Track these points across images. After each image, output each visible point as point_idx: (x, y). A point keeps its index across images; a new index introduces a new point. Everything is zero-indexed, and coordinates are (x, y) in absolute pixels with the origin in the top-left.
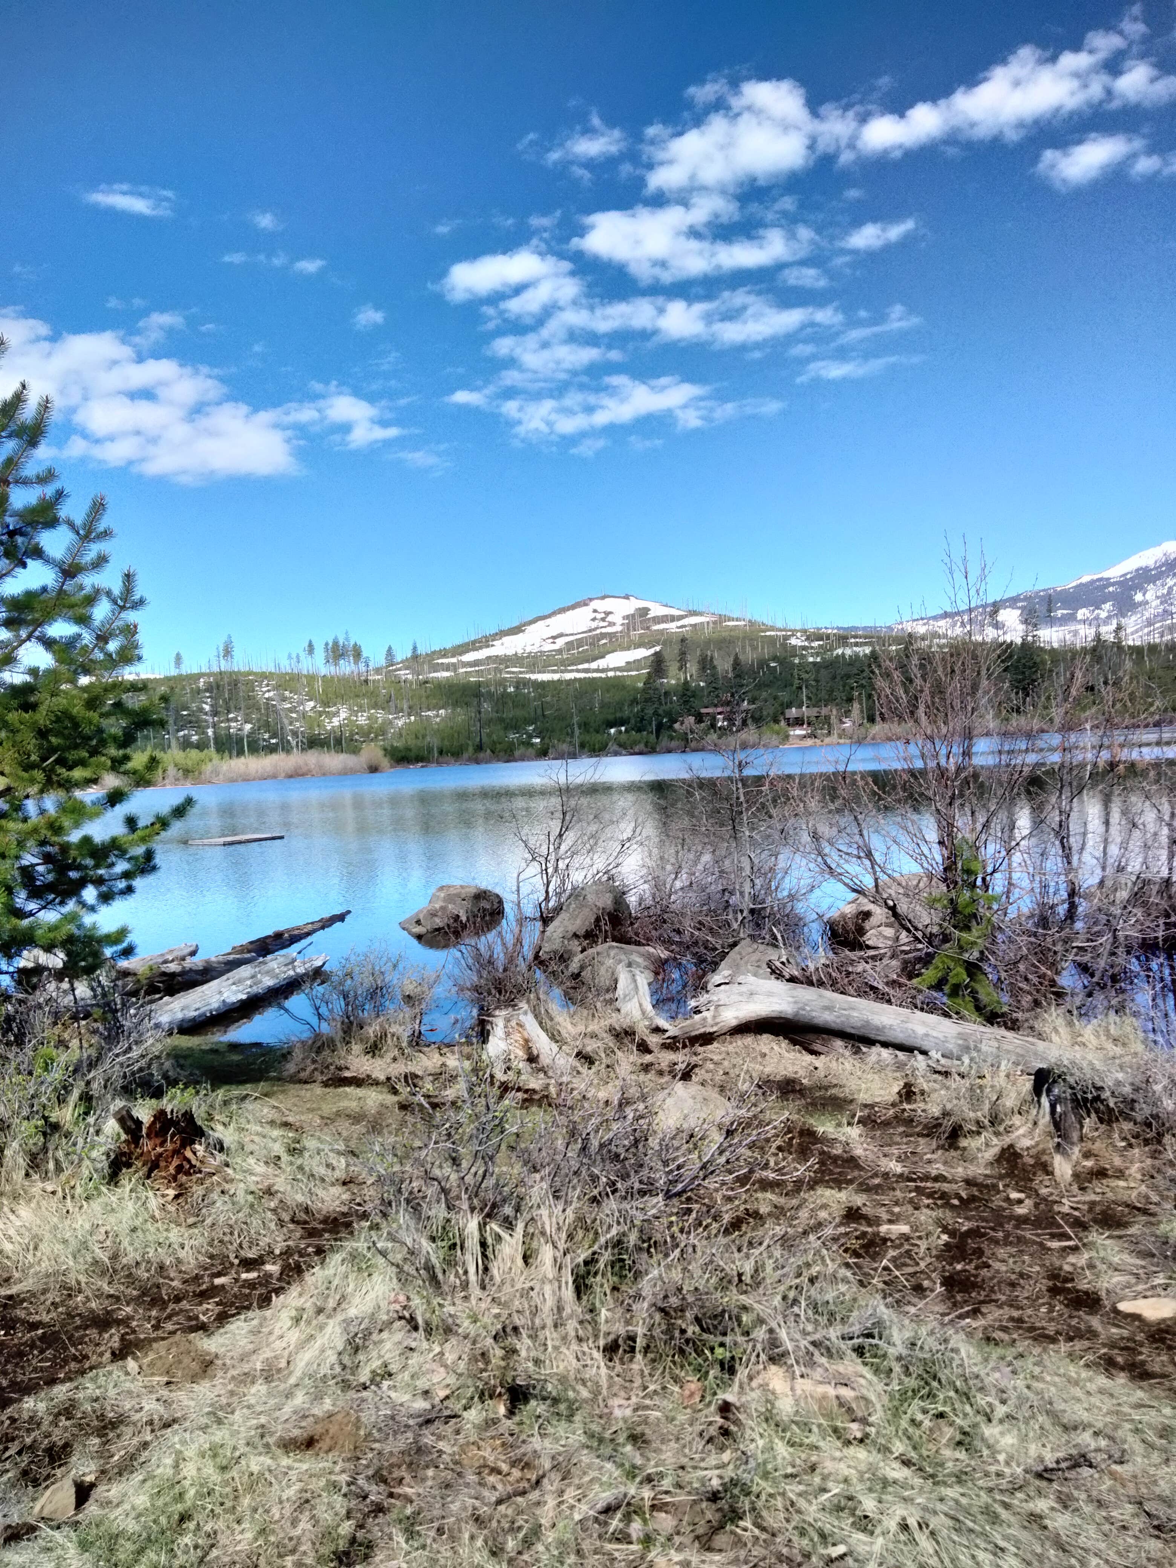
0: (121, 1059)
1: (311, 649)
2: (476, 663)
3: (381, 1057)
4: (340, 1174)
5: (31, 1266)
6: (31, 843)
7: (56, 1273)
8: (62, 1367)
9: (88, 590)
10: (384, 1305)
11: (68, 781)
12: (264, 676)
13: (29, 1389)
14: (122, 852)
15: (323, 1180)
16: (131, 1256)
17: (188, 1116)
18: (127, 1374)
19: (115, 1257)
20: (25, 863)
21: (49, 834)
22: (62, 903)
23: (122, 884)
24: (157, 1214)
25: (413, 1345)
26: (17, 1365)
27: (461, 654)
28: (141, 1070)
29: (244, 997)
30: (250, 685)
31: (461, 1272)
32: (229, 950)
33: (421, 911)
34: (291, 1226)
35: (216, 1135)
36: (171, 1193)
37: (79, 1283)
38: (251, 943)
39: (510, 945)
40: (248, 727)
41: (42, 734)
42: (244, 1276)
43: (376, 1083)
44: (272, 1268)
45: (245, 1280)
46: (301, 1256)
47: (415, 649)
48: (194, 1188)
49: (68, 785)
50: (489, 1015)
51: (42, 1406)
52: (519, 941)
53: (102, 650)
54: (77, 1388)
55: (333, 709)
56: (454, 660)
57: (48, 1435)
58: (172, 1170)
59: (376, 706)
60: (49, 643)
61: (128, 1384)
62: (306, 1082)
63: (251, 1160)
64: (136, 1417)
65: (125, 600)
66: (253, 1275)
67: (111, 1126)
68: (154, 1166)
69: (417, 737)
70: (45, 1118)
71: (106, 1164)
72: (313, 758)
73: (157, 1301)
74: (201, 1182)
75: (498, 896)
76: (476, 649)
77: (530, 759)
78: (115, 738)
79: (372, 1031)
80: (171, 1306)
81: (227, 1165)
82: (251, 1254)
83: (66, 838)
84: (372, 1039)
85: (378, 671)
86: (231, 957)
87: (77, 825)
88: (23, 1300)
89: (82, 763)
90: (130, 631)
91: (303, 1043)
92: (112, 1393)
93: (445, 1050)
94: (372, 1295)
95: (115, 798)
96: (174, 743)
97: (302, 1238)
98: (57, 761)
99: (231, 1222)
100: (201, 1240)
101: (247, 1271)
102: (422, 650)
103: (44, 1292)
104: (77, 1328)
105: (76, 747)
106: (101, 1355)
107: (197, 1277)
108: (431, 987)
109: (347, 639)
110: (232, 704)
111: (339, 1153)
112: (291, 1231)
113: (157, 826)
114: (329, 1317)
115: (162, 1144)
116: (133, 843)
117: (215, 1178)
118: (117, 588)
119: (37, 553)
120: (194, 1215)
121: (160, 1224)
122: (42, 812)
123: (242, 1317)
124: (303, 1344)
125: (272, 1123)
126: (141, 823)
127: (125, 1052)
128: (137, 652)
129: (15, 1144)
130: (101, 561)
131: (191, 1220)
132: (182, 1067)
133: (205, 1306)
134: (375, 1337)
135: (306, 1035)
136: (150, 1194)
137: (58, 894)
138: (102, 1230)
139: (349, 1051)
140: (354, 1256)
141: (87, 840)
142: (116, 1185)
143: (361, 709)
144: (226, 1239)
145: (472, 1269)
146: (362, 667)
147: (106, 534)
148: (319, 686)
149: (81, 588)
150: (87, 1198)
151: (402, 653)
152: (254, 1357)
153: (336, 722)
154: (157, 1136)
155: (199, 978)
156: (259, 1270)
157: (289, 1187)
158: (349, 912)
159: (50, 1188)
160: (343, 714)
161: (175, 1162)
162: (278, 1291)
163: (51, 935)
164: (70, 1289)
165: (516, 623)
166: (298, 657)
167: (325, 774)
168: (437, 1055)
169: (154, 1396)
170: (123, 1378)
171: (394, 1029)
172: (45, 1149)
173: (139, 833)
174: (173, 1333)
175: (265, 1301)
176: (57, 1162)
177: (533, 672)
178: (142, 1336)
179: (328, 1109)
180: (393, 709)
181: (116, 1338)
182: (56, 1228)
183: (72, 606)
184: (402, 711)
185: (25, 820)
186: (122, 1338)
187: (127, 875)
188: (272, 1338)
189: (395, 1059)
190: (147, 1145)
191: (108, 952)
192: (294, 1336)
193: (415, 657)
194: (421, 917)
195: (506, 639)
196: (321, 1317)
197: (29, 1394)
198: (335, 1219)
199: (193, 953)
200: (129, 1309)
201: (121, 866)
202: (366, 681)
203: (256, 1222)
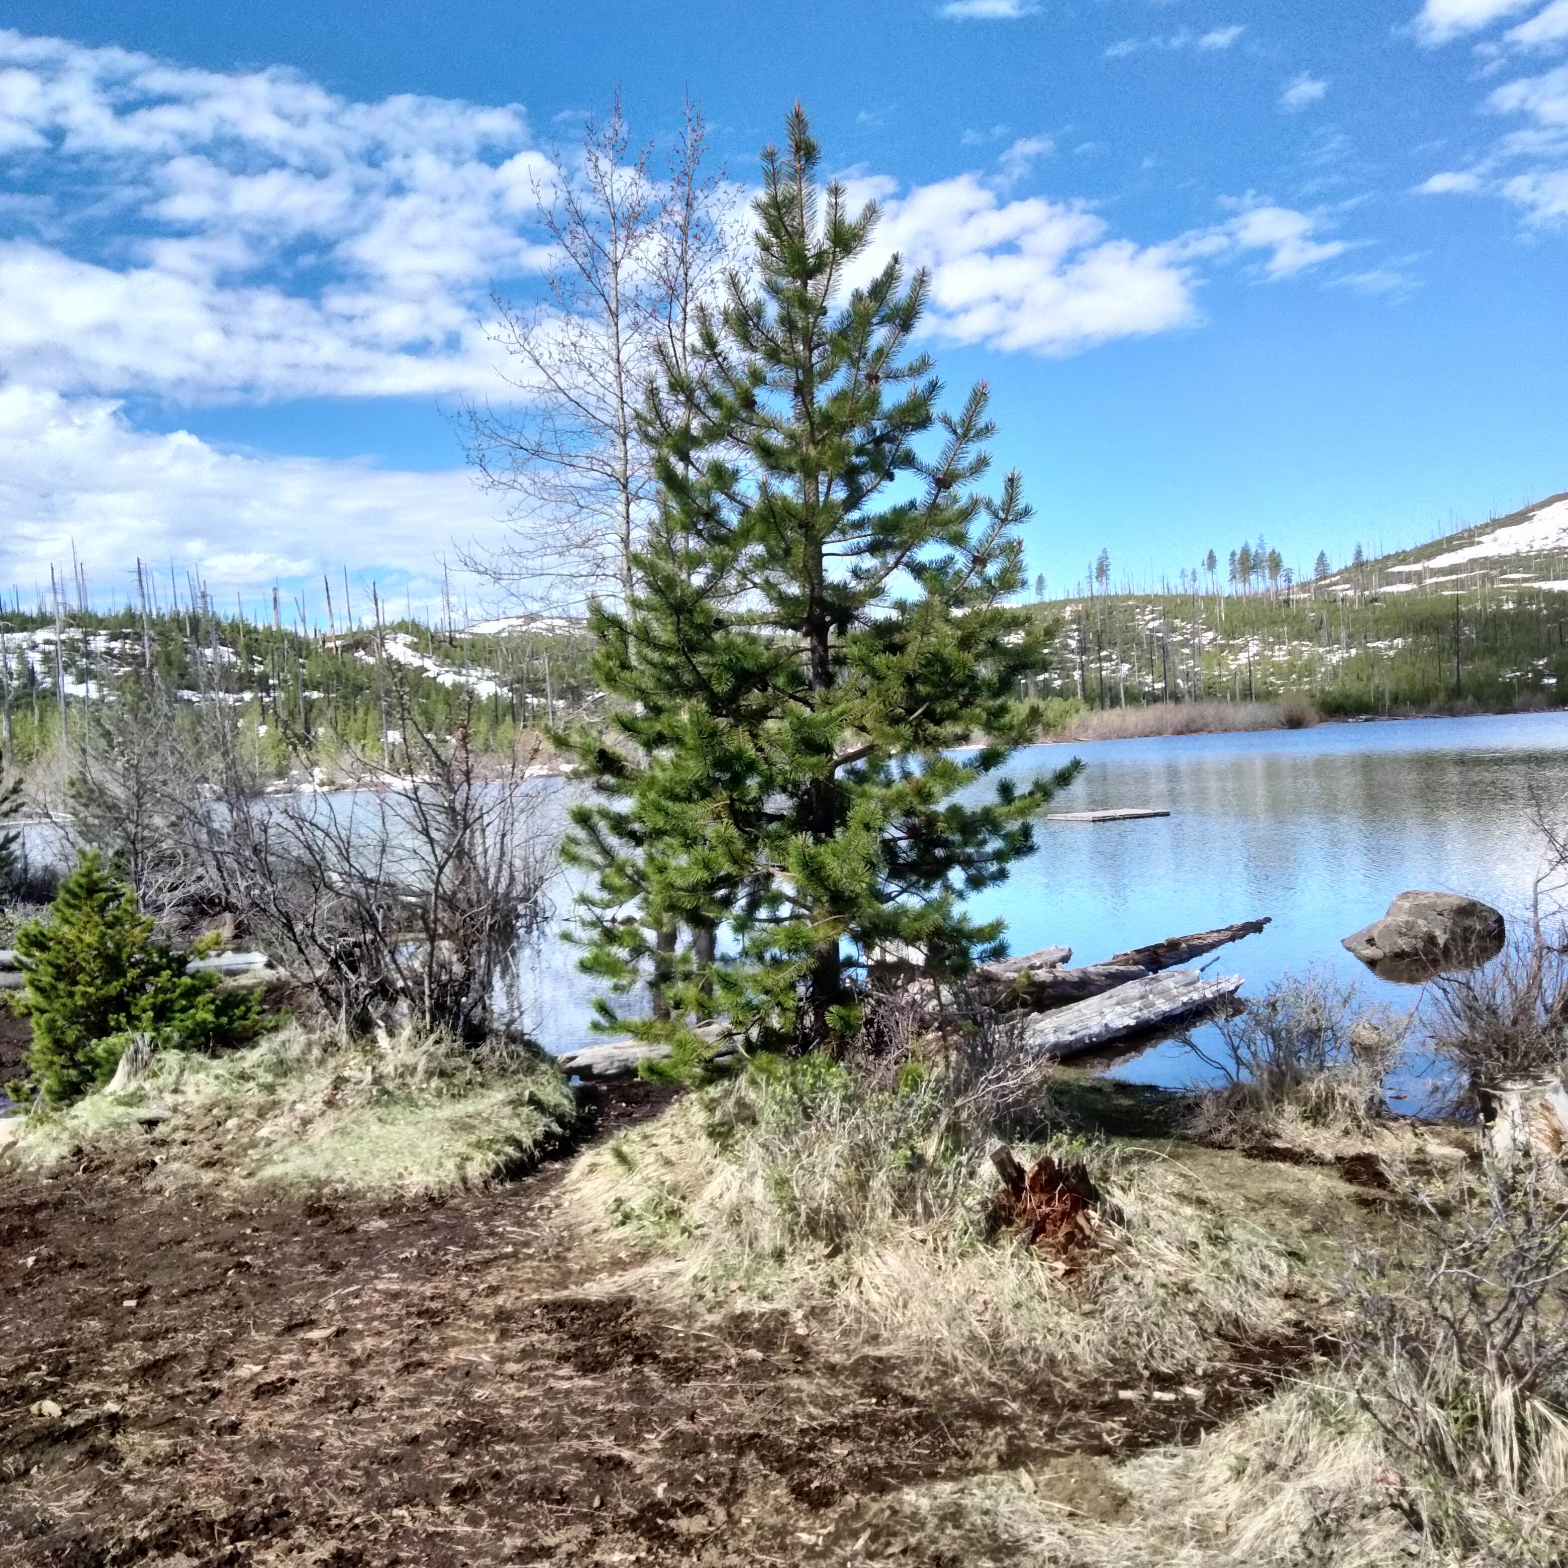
0: (992, 1087)
1: (1212, 561)
2: (1453, 569)
3: (1327, 1126)
4: (1280, 1281)
5: (901, 1327)
6: (895, 812)
7: (929, 1342)
8: (942, 1460)
9: (964, 501)
10: (1366, 1480)
11: (936, 738)
12: (1147, 600)
13: (908, 1478)
14: (995, 828)
15: (1257, 1287)
16: (1015, 1339)
17: (1081, 1172)
18: (1021, 1490)
19: (996, 1335)
20: (887, 836)
21: (915, 801)
22: (927, 887)
23: (993, 867)
24: (1045, 1290)
25: (1414, 1549)
26: (892, 1443)
27: (1429, 557)
28: (1017, 1102)
29: (1132, 1022)
30: (1130, 612)
31: (1487, 1459)
32: (1109, 959)
33: (1375, 926)
34: (1216, 1340)
35: (1115, 1201)
36: (1061, 1267)
37: (955, 1359)
38: (1138, 952)
39: (1522, 986)
40: (1125, 667)
41: (910, 680)
42: (1157, 1395)
43: (1320, 1162)
44: (1195, 1393)
45: (1159, 1401)
46: (1232, 1384)
47: (1359, 553)
48: (1090, 1267)
49: (934, 742)
50: (1496, 1087)
51: (925, 1503)
52: (1536, 980)
53: (980, 574)
54: (962, 1491)
55: (1239, 641)
56: (1418, 567)
57: (934, 1541)
58: (1061, 1236)
59: (1299, 635)
60: (918, 571)
61: (1022, 1503)
62: (1221, 1147)
63: (1160, 1243)
64: (1036, 1548)
65: (1007, 511)
66: (1168, 1396)
67: (988, 1169)
68: (1039, 1229)
69: (1359, 678)
70: (912, 1148)
71: (981, 1216)
72: (1209, 710)
73: (1046, 1403)
74: (1097, 1259)
75: (1492, 911)
76: (1452, 549)
77: (1539, 709)
78: (989, 685)
79: (1313, 1088)
80: (1066, 1415)
81: (1129, 1243)
82: (1165, 1368)
83: (933, 807)
84: (1314, 1100)
85: (1304, 587)
86: (1114, 968)
87: (947, 791)
88: (894, 1367)
89: (953, 716)
90: (1013, 549)
91: (1217, 1094)
92: (1004, 1508)
93: (1422, 1129)
94: (1343, 1463)
95: (989, 760)
96: (1032, 690)
97: (1231, 1359)
98: (924, 714)
99: (1139, 1320)
100: (1100, 1335)
101: (1162, 1389)
102: (1369, 555)
103: (918, 1361)
104: (957, 1415)
105: (947, 696)
106: (986, 1456)
107: (1096, 1385)
108: (1399, 1037)
109: (1261, 546)
110: (1105, 638)
111: (1279, 1253)
112: (1216, 1348)
113: (1038, 795)
114: (1285, 1478)
115: (1049, 1203)
116: (1010, 816)
117: (1115, 1257)
118: (998, 498)
119: (908, 460)
120: (1089, 1301)
121: (1048, 1305)
122: (906, 775)
123: (1162, 1450)
124: (1244, 1508)
125: (1181, 1197)
126: (1017, 793)
127: (999, 1079)
128: (1020, 576)
129: (882, 1176)
130: (982, 463)
131: (1087, 1307)
132: (1060, 1105)
133: (1109, 1424)
134: (1354, 1523)
135: (1220, 1083)
136: (1036, 1263)
137: (921, 875)
138: (981, 1298)
139: (1280, 1113)
140: (1317, 1403)
141: (955, 811)
142: (995, 1244)
143: (1279, 640)
144: (1133, 1340)
145: (1503, 1461)
146: (1281, 583)
147: (988, 430)
148: (1221, 611)
149: (955, 500)
150: (962, 1255)
151: (1342, 559)
152: (1181, 1509)
153: (1243, 658)
154: (1042, 1190)
155: (1075, 992)
156: (1176, 1392)
157: (1212, 1288)
158: (1268, 920)
159: (919, 1235)
160: (1254, 648)
161: (1065, 1229)
162: (1211, 1426)
163: (917, 925)
164: (945, 1364)
165: (1518, 508)
166: (1194, 573)
167: (1226, 728)
168: (1409, 1135)
169: (1057, 1527)
170: (1016, 1493)
171: (1346, 1089)
172: (912, 1186)
173: (1017, 803)
174: (1072, 1449)
175: (1191, 1436)
176: (926, 1206)
177: (1546, 578)
178: (1034, 1445)
179: (1256, 1187)
180: (1324, 639)
181: (1002, 1440)
182: (927, 1285)
183: (946, 523)
184: (1338, 641)
185: (889, 784)
186: (1010, 1440)
187: (1000, 856)
188: (1204, 1489)
189: (1346, 1132)
190: (1031, 1201)
191: (976, 950)
192: (1234, 1493)
193: (1360, 564)
194: (1375, 934)
195: (1500, 532)
196: (1272, 1476)
197: (908, 1484)
198: (1277, 1343)
199: (1065, 959)
200: (1015, 1406)
201: (994, 845)
202: (1287, 602)
203: (1170, 1326)
